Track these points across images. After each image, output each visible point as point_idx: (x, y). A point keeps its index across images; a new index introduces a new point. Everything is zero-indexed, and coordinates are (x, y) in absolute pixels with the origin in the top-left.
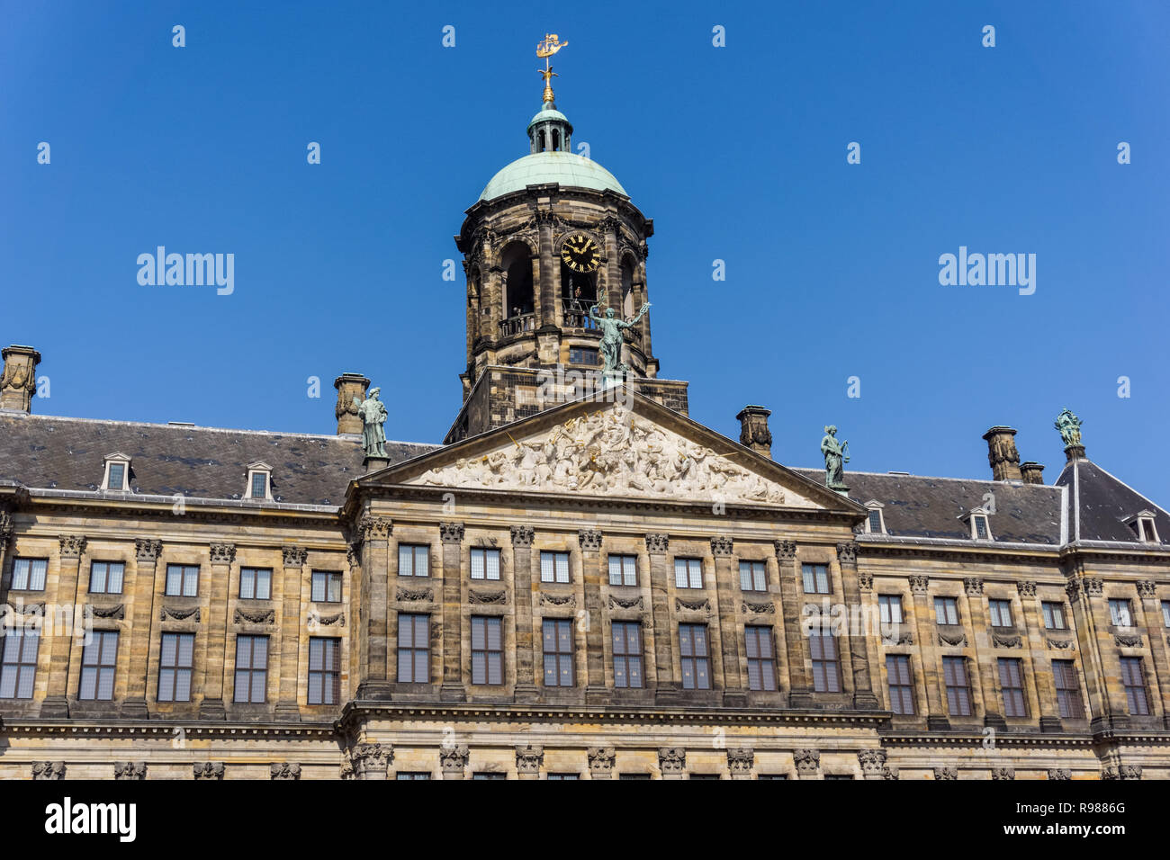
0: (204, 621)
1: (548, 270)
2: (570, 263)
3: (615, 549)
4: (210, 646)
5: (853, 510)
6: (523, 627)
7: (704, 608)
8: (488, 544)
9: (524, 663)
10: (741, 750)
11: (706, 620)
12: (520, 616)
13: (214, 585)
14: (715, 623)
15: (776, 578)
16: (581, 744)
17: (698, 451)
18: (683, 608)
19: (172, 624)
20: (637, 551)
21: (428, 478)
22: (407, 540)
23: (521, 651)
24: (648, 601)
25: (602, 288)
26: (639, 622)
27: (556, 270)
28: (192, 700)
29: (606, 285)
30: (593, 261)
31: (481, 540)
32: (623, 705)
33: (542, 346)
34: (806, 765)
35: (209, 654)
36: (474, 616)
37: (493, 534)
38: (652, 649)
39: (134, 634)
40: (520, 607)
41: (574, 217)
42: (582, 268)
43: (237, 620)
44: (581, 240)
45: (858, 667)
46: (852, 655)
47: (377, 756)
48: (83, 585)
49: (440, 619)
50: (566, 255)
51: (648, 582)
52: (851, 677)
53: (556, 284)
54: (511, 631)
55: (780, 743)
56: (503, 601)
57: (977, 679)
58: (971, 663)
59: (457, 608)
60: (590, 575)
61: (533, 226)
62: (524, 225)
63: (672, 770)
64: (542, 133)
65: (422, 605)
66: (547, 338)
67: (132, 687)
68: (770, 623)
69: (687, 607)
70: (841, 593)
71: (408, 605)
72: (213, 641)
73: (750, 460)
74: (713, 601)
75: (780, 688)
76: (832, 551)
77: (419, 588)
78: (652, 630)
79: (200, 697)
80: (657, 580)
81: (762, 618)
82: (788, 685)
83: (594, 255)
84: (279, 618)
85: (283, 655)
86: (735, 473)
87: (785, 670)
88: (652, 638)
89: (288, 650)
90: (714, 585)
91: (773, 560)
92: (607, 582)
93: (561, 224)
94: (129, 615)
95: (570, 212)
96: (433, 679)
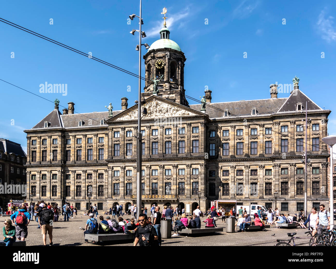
0: (93, 147)
1: (153, 69)
2: (157, 67)
3: (153, 129)
4: (94, 151)
5: (203, 115)
6: (135, 145)
7: (170, 139)
8: (129, 130)
9: (135, 151)
10: (175, 165)
11: (171, 141)
12: (135, 143)
13: (94, 141)
14: (172, 141)
15: (186, 131)
16: (145, 165)
17: (170, 106)
18: (166, 139)
19: (89, 148)
20: (158, 128)
21: (119, 119)
22: (115, 131)
23: (135, 149)
24: (159, 138)
25: (165, 71)
26: (157, 142)
27: (155, 69)
28: (93, 160)
29: (165, 70)
30: (163, 65)
31: (128, 130)
32: (153, 158)
33: (151, 87)
34: (188, 167)
35: (94, 152)
36: (127, 144)
37: (130, 128)
38: (159, 147)
39: (83, 150)
40: (135, 141)
41: (159, 56)
42: (160, 68)
43: (99, 146)
44: (160, 61)
45: (202, 147)
46: (201, 145)
47: (110, 168)
48: (76, 143)
49: (121, 145)
50: (156, 65)
51: (159, 134)
52: (200, 150)
53: (155, 72)
54: (133, 146)
55: (183, 163)
56: (132, 140)
57: (245, 147)
58: (244, 143)
59: (123, 142)
60: (148, 134)
61: (151, 60)
62: (150, 60)
63: (161, 169)
64: (161, 34)
65: (118, 142)
66: (152, 85)
67: (83, 158)
68: (184, 140)
69: (167, 138)
70: (200, 133)
71: (115, 143)
72: (95, 150)
73: (181, 107)
74: (172, 137)
75: (185, 153)
76: (199, 124)
77: (117, 139)
78: (159, 143)
79: (94, 159)
80: (161, 134)
81: (182, 139)
82: (186, 152)
83: (163, 64)
84: (105, 145)
85: (105, 152)
86: (179, 110)
87: (186, 149)
88: (159, 145)
89: (106, 151)
90: (173, 134)
91: (186, 127)
92: (152, 135)
93: (156, 58)
94: (82, 147)
95: (158, 55)
96: (120, 155)
